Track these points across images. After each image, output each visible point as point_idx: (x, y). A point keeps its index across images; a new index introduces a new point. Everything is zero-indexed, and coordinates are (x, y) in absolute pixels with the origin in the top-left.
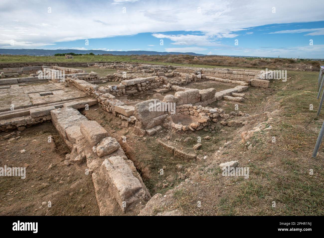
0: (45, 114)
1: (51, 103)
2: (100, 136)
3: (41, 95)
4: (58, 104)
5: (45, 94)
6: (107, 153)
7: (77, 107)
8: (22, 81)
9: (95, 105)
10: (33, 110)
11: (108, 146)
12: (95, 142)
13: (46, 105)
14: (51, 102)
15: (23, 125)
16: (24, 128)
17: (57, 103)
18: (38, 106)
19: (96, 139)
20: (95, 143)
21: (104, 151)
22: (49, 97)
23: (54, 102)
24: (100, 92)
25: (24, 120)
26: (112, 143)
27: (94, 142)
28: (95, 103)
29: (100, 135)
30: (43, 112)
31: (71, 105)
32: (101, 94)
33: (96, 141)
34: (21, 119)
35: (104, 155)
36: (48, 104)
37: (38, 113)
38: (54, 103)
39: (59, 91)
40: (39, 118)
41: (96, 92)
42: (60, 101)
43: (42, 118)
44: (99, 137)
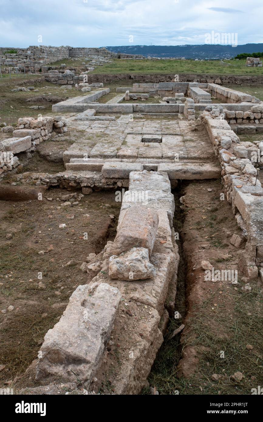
0: (122, 175)
1: (144, 158)
2: (129, 241)
3: (143, 140)
4: (153, 163)
5: (149, 139)
6: (124, 276)
7: (176, 175)
8: (139, 109)
9: (214, 179)
10: (107, 165)
11: (130, 264)
12: (119, 248)
13: (134, 160)
14: (144, 156)
15: (89, 185)
16: (90, 190)
17: (152, 159)
18: (123, 160)
19: (122, 243)
20: (118, 250)
21: (118, 269)
22: (148, 146)
23: (149, 158)
24: (233, 153)
25: (93, 178)
26: (140, 261)
27: (117, 248)
28: (215, 176)
29: (130, 239)
30: (119, 171)
31: (168, 170)
32: (232, 158)
33: (121, 247)
34: (89, 175)
35: (119, 278)
36: (138, 160)
37: (113, 170)
38: (148, 160)
39: (174, 136)
40: (112, 181)
41: (224, 152)
42: (159, 158)
43: (117, 181)
44: (126, 242)
